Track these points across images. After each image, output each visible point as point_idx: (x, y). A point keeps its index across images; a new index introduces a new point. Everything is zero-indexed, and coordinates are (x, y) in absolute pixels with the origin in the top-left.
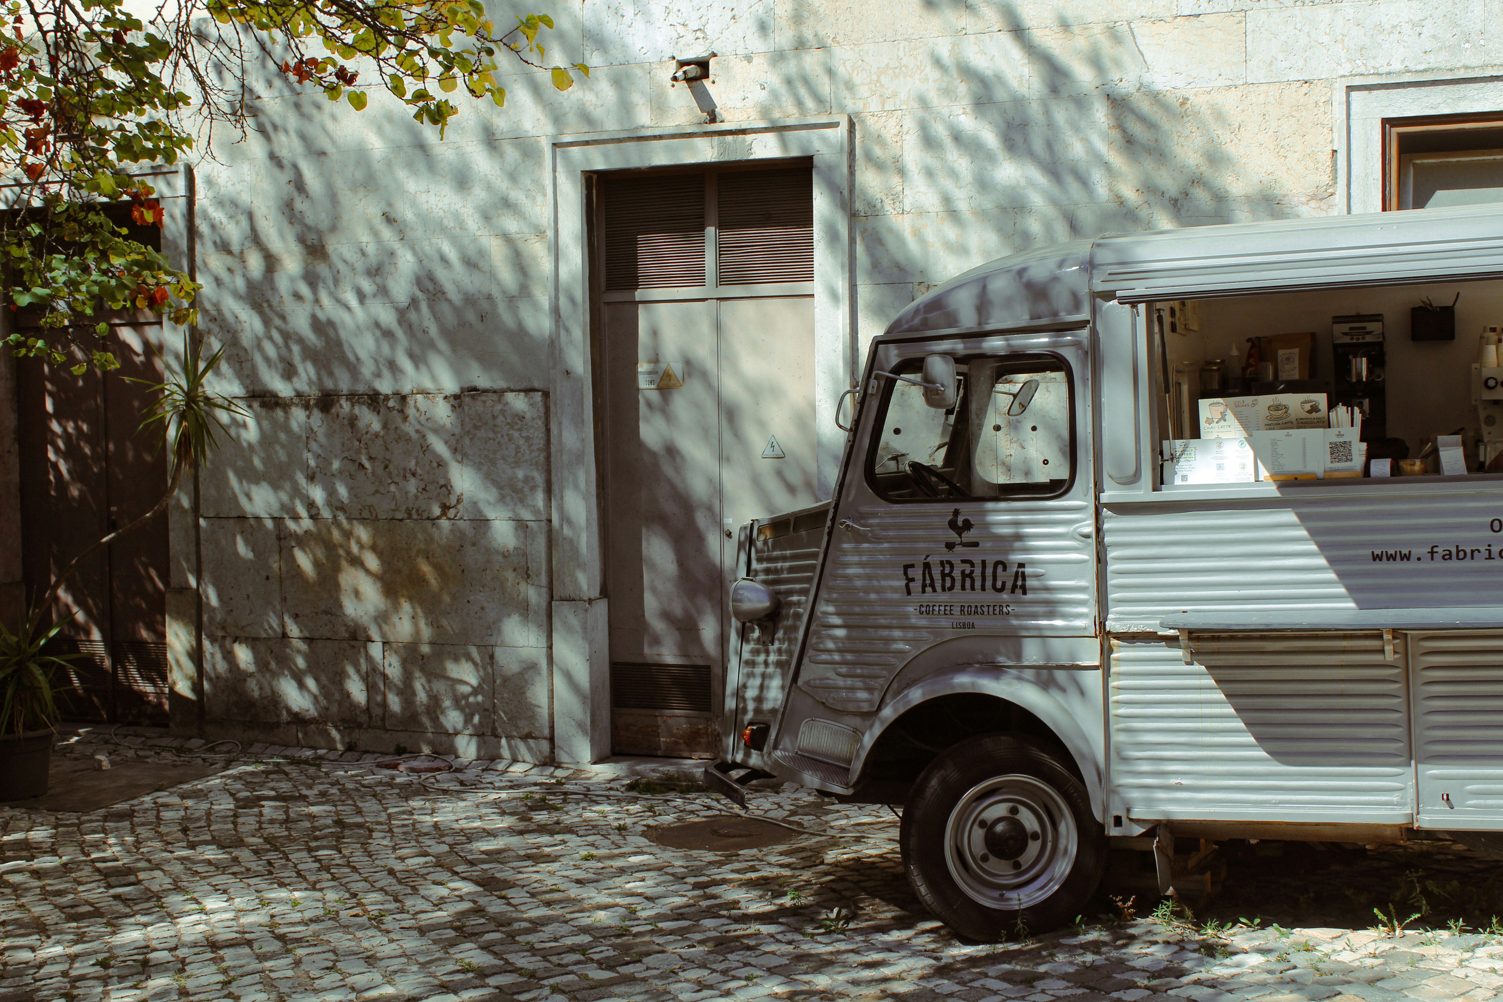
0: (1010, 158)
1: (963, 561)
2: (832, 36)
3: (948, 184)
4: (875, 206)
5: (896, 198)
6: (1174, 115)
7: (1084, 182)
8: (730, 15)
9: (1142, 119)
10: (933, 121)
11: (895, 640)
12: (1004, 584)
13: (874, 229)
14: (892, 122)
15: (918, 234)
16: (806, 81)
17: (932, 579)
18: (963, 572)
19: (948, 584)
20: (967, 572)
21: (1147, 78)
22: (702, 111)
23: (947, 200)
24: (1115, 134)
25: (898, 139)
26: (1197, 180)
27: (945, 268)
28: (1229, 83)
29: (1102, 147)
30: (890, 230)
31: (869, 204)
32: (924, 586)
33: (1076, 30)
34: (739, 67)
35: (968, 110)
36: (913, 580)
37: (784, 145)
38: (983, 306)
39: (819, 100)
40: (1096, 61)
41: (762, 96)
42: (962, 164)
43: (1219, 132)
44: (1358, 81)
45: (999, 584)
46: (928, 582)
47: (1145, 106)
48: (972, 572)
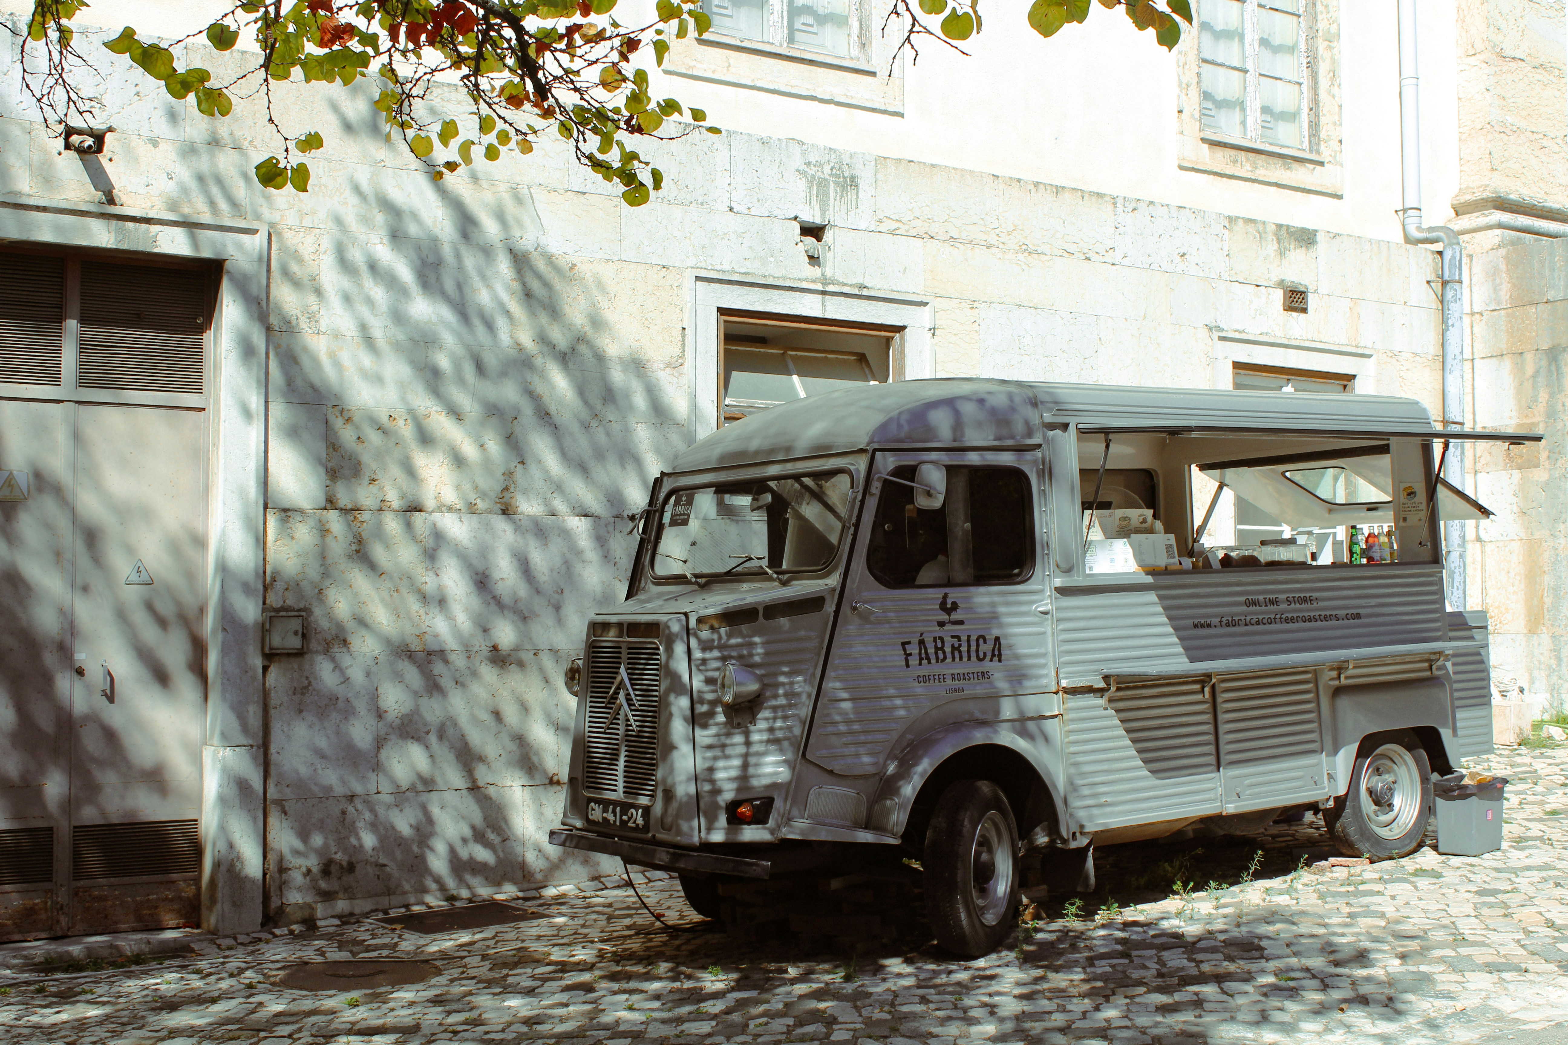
0: (424, 294)
1: (953, 637)
2: (249, 139)
3: (364, 311)
4: (290, 322)
5: (312, 317)
6: (565, 277)
7: (490, 326)
8: (134, 90)
9: (539, 277)
10: (350, 246)
11: (895, 708)
12: (985, 654)
13: (288, 346)
14: (309, 240)
15: (332, 356)
16: (219, 181)
17: (926, 653)
18: (953, 646)
19: (941, 656)
20: (956, 645)
21: (543, 241)
22: (97, 189)
23: (363, 328)
24: (516, 285)
25: (316, 257)
26: (581, 339)
27: (359, 393)
28: (608, 257)
29: (504, 296)
30: (305, 349)
31: (284, 318)
32: (921, 659)
33: (484, 184)
34: (143, 149)
35: (385, 240)
36: (910, 654)
37: (195, 242)
38: (958, 426)
39: (234, 204)
40: (501, 217)
41: (170, 187)
42: (379, 293)
43: (600, 298)
44: (703, 274)
45: (981, 655)
46: (923, 656)
47: (541, 265)
48: (960, 645)
